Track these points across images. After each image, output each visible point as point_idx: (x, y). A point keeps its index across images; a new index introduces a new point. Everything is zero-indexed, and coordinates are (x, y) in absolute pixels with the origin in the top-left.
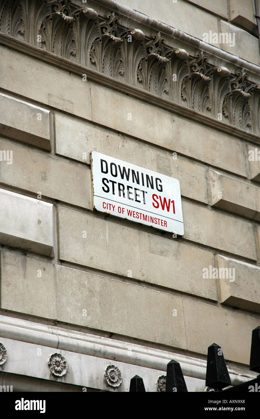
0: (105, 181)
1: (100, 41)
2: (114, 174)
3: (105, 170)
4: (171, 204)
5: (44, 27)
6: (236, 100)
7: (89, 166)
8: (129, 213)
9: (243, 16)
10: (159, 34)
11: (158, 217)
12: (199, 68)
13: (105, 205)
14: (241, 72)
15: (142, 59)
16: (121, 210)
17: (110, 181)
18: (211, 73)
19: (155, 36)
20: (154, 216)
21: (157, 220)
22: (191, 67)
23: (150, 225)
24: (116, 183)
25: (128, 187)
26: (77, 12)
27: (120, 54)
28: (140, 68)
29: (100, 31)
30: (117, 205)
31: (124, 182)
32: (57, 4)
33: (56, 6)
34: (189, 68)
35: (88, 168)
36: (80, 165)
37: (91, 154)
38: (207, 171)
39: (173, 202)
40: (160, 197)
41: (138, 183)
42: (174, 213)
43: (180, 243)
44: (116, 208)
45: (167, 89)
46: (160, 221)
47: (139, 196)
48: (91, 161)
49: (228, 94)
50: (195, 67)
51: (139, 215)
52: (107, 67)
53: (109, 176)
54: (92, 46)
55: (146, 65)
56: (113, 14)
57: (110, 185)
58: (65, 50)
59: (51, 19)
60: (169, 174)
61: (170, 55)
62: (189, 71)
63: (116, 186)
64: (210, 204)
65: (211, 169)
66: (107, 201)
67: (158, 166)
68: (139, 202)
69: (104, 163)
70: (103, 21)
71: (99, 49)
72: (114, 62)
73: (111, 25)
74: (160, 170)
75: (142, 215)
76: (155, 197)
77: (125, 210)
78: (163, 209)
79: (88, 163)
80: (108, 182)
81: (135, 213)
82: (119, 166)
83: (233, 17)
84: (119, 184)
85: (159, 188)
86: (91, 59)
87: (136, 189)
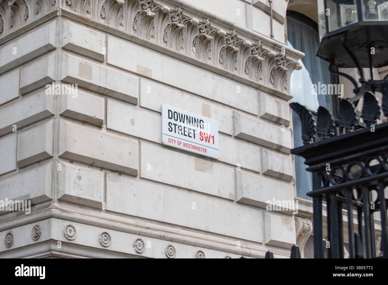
0: (170, 124)
1: (171, 26)
2: (176, 119)
3: (170, 117)
5: (136, 19)
6: (254, 62)
7: (160, 113)
8: (185, 145)
10: (208, 20)
11: (201, 147)
12: (232, 41)
13: (170, 140)
14: (258, 43)
15: (196, 37)
16: (179, 143)
18: (239, 44)
19: (205, 22)
20: (199, 146)
21: (201, 149)
22: (227, 40)
23: (196, 152)
24: (177, 125)
25: (184, 127)
26: (157, 8)
27: (182, 35)
28: (194, 43)
29: (170, 20)
30: (177, 140)
31: (182, 124)
32: (145, 4)
33: (144, 5)
34: (225, 41)
35: (160, 114)
36: (154, 113)
37: (161, 105)
38: (233, 112)
39: (213, 137)
40: (204, 133)
41: (190, 124)
42: (213, 143)
43: (214, 163)
44: (176, 142)
45: (211, 57)
46: (202, 149)
47: (191, 133)
49: (249, 57)
50: (229, 40)
51: (190, 146)
52: (174, 43)
53: (172, 121)
54: (165, 30)
55: (199, 41)
56: (180, 8)
57: (173, 127)
58: (148, 34)
59: (141, 14)
60: (209, 116)
61: (214, 33)
62: (225, 43)
63: (177, 127)
64: (233, 135)
66: (171, 138)
67: (203, 111)
68: (191, 137)
69: (170, 112)
70: (173, 13)
71: (169, 31)
72: (178, 40)
73: (178, 15)
74: (204, 113)
75: (192, 146)
76: (201, 134)
77: (182, 143)
78: (206, 141)
79: (160, 111)
80: (172, 125)
81: (187, 145)
82: (179, 114)
83: (255, 2)
84: (179, 126)
86: (164, 39)
87: (189, 129)
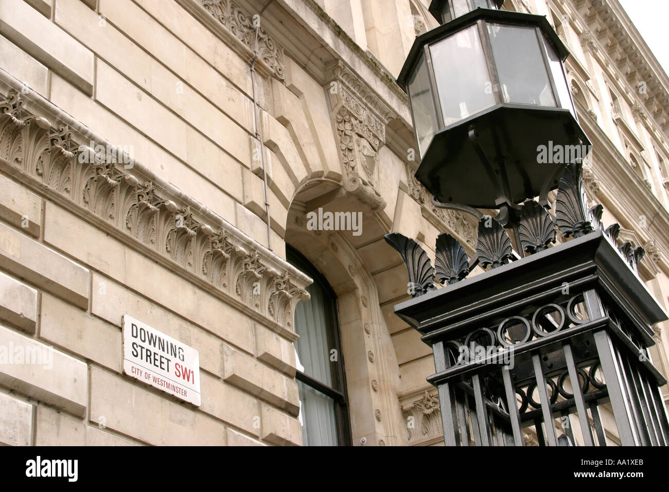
0: (135, 346)
1: (137, 207)
2: (143, 339)
3: (135, 335)
4: (191, 374)
5: (88, 187)
6: (249, 280)
7: (121, 329)
8: (155, 380)
9: (255, 202)
10: (189, 208)
11: (179, 386)
12: (219, 245)
13: (134, 370)
14: (255, 254)
15: (172, 230)
16: (147, 376)
17: (139, 346)
18: (229, 251)
19: (185, 210)
20: (176, 385)
21: (179, 390)
22: (212, 243)
23: (172, 394)
24: (144, 348)
25: (155, 354)
26: (119, 178)
27: (153, 223)
28: (169, 238)
29: (137, 198)
30: (144, 371)
31: (151, 348)
32: (102, 167)
33: (100, 168)
34: (210, 244)
35: (120, 330)
36: (113, 327)
37: (123, 317)
38: (222, 345)
39: (192, 372)
40: (182, 366)
41: (163, 350)
42: (193, 383)
43: (197, 414)
44: (143, 374)
45: (191, 261)
46: (181, 390)
47: (163, 363)
48: (123, 324)
49: (242, 273)
50: (216, 243)
51: (163, 383)
52: (141, 233)
53: (138, 341)
54: (129, 212)
55: (175, 236)
56: (151, 184)
57: (139, 349)
58: (104, 213)
59: (96, 181)
60: (189, 344)
61: (196, 229)
62: (211, 246)
63: (144, 351)
64: (222, 378)
65: (225, 343)
66: (135, 366)
67: (180, 336)
68: (164, 369)
69: (134, 327)
70: (141, 189)
71: (134, 215)
72: (147, 229)
73: (148, 194)
74: (182, 339)
75: (166, 383)
76: (177, 366)
77: (151, 376)
78: (184, 378)
79: (120, 326)
80: (137, 347)
81: (159, 380)
82: (148, 332)
83: (247, 201)
84: (147, 350)
85: (181, 358)
86: (127, 224)
87: (161, 357)
